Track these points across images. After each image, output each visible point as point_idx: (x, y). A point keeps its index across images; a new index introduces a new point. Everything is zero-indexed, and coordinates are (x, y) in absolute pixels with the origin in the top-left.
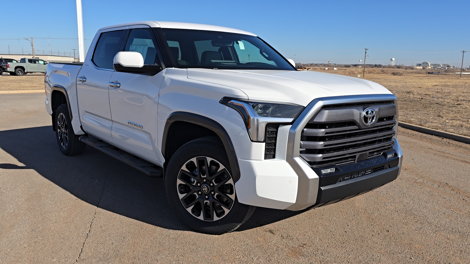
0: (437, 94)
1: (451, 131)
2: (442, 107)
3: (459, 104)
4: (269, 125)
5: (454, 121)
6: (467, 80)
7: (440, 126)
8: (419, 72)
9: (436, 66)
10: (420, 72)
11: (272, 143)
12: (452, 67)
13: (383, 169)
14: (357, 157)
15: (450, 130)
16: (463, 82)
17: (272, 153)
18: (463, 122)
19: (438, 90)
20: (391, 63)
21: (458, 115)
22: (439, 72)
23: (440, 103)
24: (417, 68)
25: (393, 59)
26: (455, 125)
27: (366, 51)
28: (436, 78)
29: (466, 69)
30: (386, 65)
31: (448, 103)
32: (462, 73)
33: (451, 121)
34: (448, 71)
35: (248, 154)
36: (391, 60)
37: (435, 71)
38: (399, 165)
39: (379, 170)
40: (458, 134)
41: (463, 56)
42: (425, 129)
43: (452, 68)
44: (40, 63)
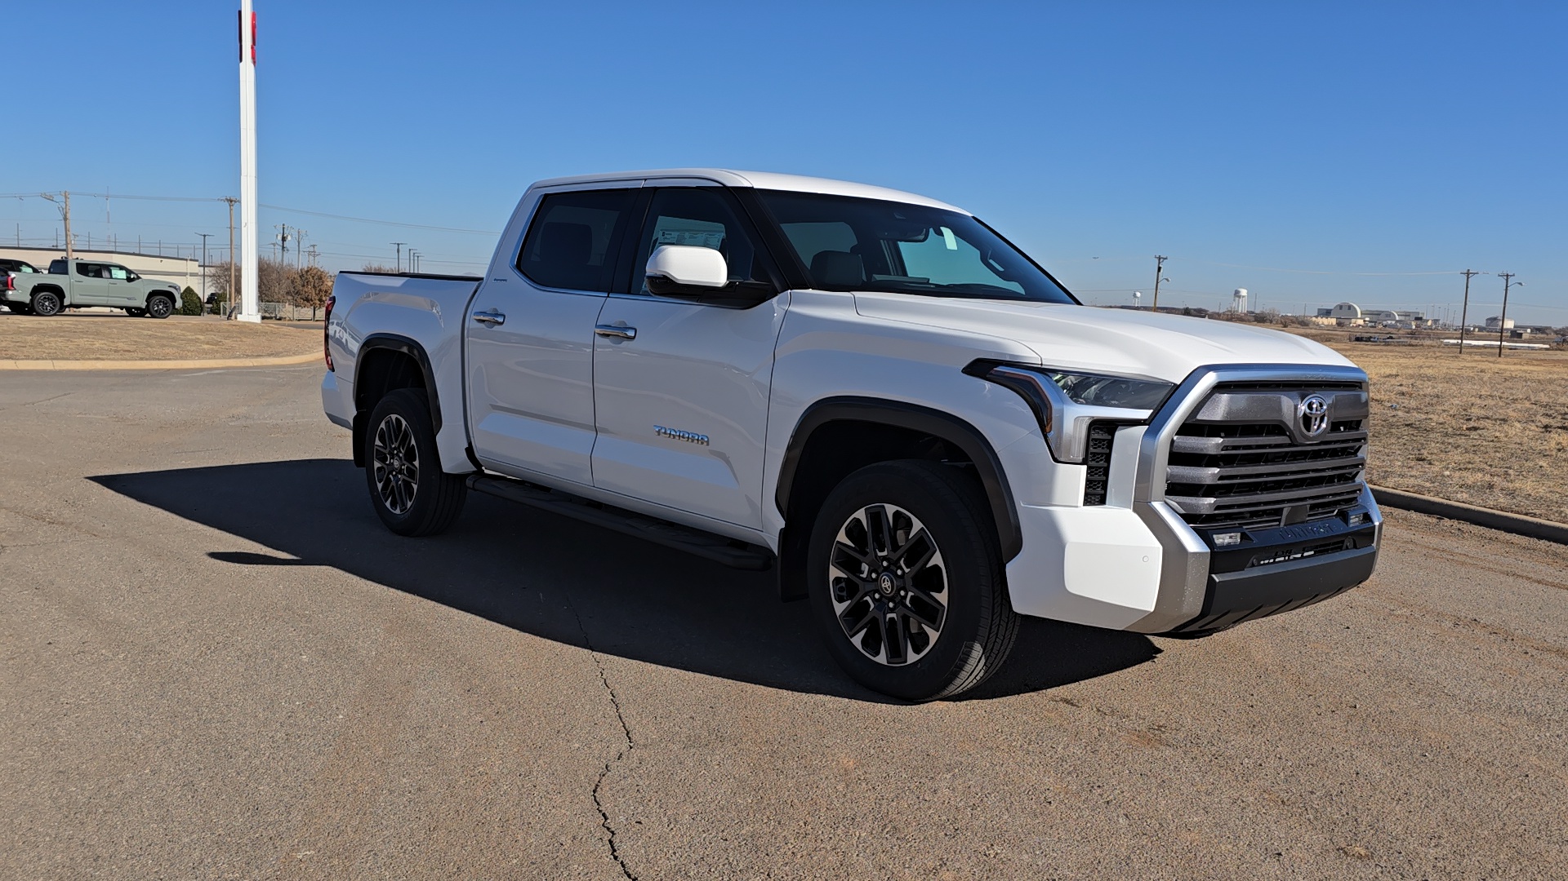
0: (1403, 401)
1: (1461, 499)
2: (1424, 435)
3: (1473, 427)
4: (1096, 424)
5: (1465, 474)
6: (1483, 361)
7: (1428, 484)
8: (1327, 334)
9: (1380, 317)
10: (1331, 334)
11: (1100, 468)
12: (1429, 323)
13: (1341, 549)
14: (1285, 512)
15: (1459, 496)
16: (1473, 367)
17: (1100, 491)
18: (1491, 475)
19: (1404, 389)
20: (1234, 305)
21: (1477, 459)
22: (1391, 338)
23: (1417, 423)
24: (1320, 323)
25: (1244, 292)
26: (1470, 483)
27: (1159, 263)
28: (1385, 353)
29: (1477, 330)
30: (1221, 311)
31: (1441, 424)
32: (1464, 342)
33: (1457, 474)
34: (1420, 333)
35: (1045, 492)
36: (1237, 294)
37: (1376, 335)
38: (1374, 544)
39: (1332, 549)
40: (1485, 507)
41: (1467, 287)
42: (1385, 492)
43: (1431, 326)
44: (114, 276)
